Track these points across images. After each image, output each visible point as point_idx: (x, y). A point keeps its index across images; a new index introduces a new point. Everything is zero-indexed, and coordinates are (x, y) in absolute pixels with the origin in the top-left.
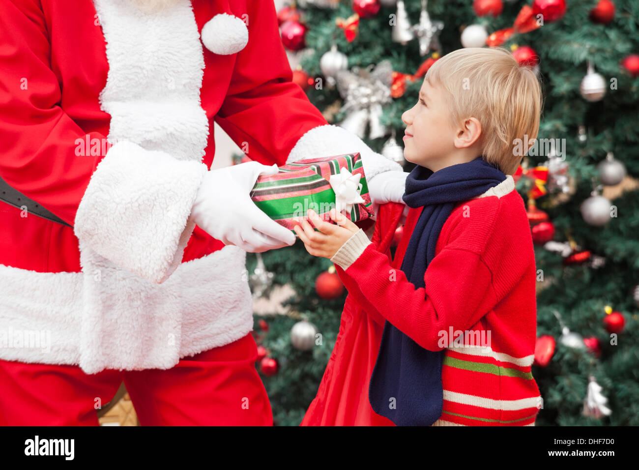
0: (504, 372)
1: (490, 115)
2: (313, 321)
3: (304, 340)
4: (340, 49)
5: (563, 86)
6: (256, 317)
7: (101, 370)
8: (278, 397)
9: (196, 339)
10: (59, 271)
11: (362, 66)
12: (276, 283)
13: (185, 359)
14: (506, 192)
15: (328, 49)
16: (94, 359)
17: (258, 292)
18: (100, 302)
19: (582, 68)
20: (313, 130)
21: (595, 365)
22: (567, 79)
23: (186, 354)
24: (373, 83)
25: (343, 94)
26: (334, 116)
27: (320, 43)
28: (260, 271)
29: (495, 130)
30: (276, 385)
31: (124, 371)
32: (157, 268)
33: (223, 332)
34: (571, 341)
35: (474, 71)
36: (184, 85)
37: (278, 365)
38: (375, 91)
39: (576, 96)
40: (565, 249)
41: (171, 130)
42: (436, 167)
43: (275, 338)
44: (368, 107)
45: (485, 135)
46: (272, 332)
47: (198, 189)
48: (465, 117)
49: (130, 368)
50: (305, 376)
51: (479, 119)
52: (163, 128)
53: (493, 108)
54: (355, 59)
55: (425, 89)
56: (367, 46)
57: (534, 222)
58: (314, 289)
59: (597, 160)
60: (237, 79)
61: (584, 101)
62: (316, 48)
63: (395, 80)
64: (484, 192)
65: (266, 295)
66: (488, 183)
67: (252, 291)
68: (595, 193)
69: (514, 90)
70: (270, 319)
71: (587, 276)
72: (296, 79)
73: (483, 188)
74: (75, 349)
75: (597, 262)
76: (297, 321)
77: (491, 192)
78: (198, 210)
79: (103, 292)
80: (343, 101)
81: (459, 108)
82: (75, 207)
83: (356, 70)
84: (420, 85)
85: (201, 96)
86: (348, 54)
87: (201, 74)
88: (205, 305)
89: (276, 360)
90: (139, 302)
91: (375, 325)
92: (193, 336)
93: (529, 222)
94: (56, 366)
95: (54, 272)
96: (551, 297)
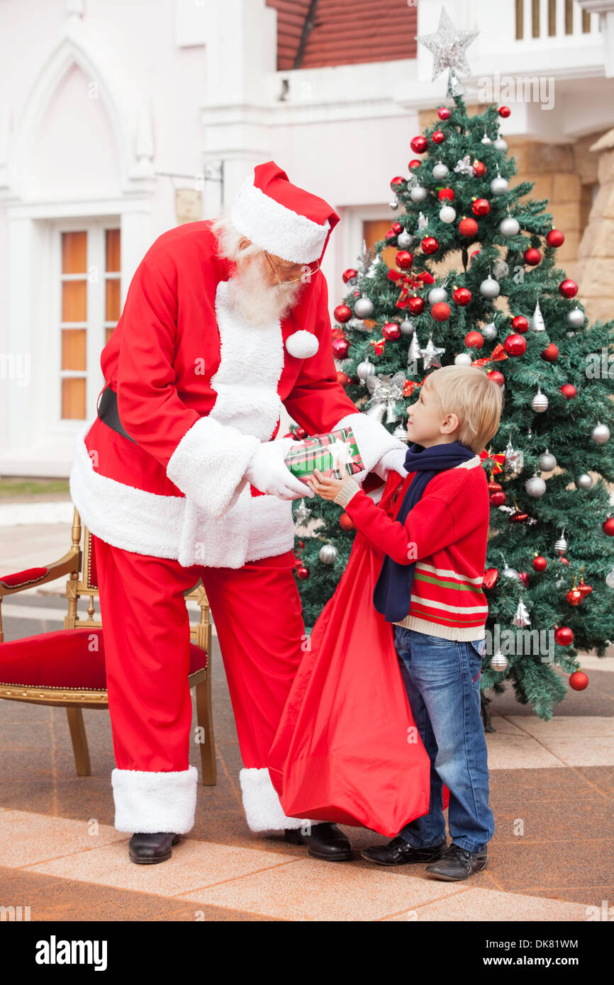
0: (463, 588)
1: (464, 412)
2: (335, 545)
3: (328, 556)
4: (371, 361)
5: (519, 400)
6: (297, 539)
7: (192, 565)
8: (307, 594)
9: (257, 550)
10: (170, 495)
11: (384, 373)
12: (312, 516)
13: (249, 563)
14: (474, 466)
15: (363, 360)
16: (188, 557)
17: (300, 521)
18: (196, 519)
19: (534, 389)
20: (351, 415)
21: (524, 591)
22: (523, 395)
23: (250, 560)
24: (391, 386)
25: (370, 391)
26: (363, 406)
27: (358, 355)
28: (302, 507)
29: (468, 423)
30: (306, 586)
31: (207, 567)
32: (217, 507)
33: (276, 547)
34: (510, 574)
35: (456, 382)
36: (269, 378)
37: (308, 572)
38: (392, 392)
39: (528, 408)
40: (511, 511)
41: (256, 407)
42: (427, 446)
43: (308, 555)
44: (386, 402)
45: (462, 425)
46: (306, 550)
47: (252, 457)
48: (448, 413)
49: (211, 566)
50: (326, 581)
51: (457, 415)
52: (251, 405)
53: (467, 408)
54: (380, 368)
55: (423, 392)
56: (389, 360)
57: (493, 491)
58: (338, 522)
59: (538, 452)
60: (302, 376)
61: (534, 412)
62: (355, 358)
63: (407, 385)
64: (458, 465)
65: (305, 524)
66: (462, 459)
67: (295, 520)
68: (535, 475)
69: (482, 396)
70: (306, 540)
71: (524, 531)
72: (340, 378)
73: (458, 462)
74: (176, 550)
75: (532, 521)
76: (325, 544)
77: (464, 465)
78: (250, 471)
79: (198, 513)
80: (370, 396)
81: (444, 406)
82: (168, 459)
83: (380, 375)
84: (420, 389)
85: (278, 386)
86: (376, 364)
87: (280, 371)
88: (265, 527)
89: (308, 569)
90: (222, 522)
91: (375, 554)
92: (256, 547)
93: (488, 491)
94: (162, 559)
95: (167, 495)
96: (498, 543)
